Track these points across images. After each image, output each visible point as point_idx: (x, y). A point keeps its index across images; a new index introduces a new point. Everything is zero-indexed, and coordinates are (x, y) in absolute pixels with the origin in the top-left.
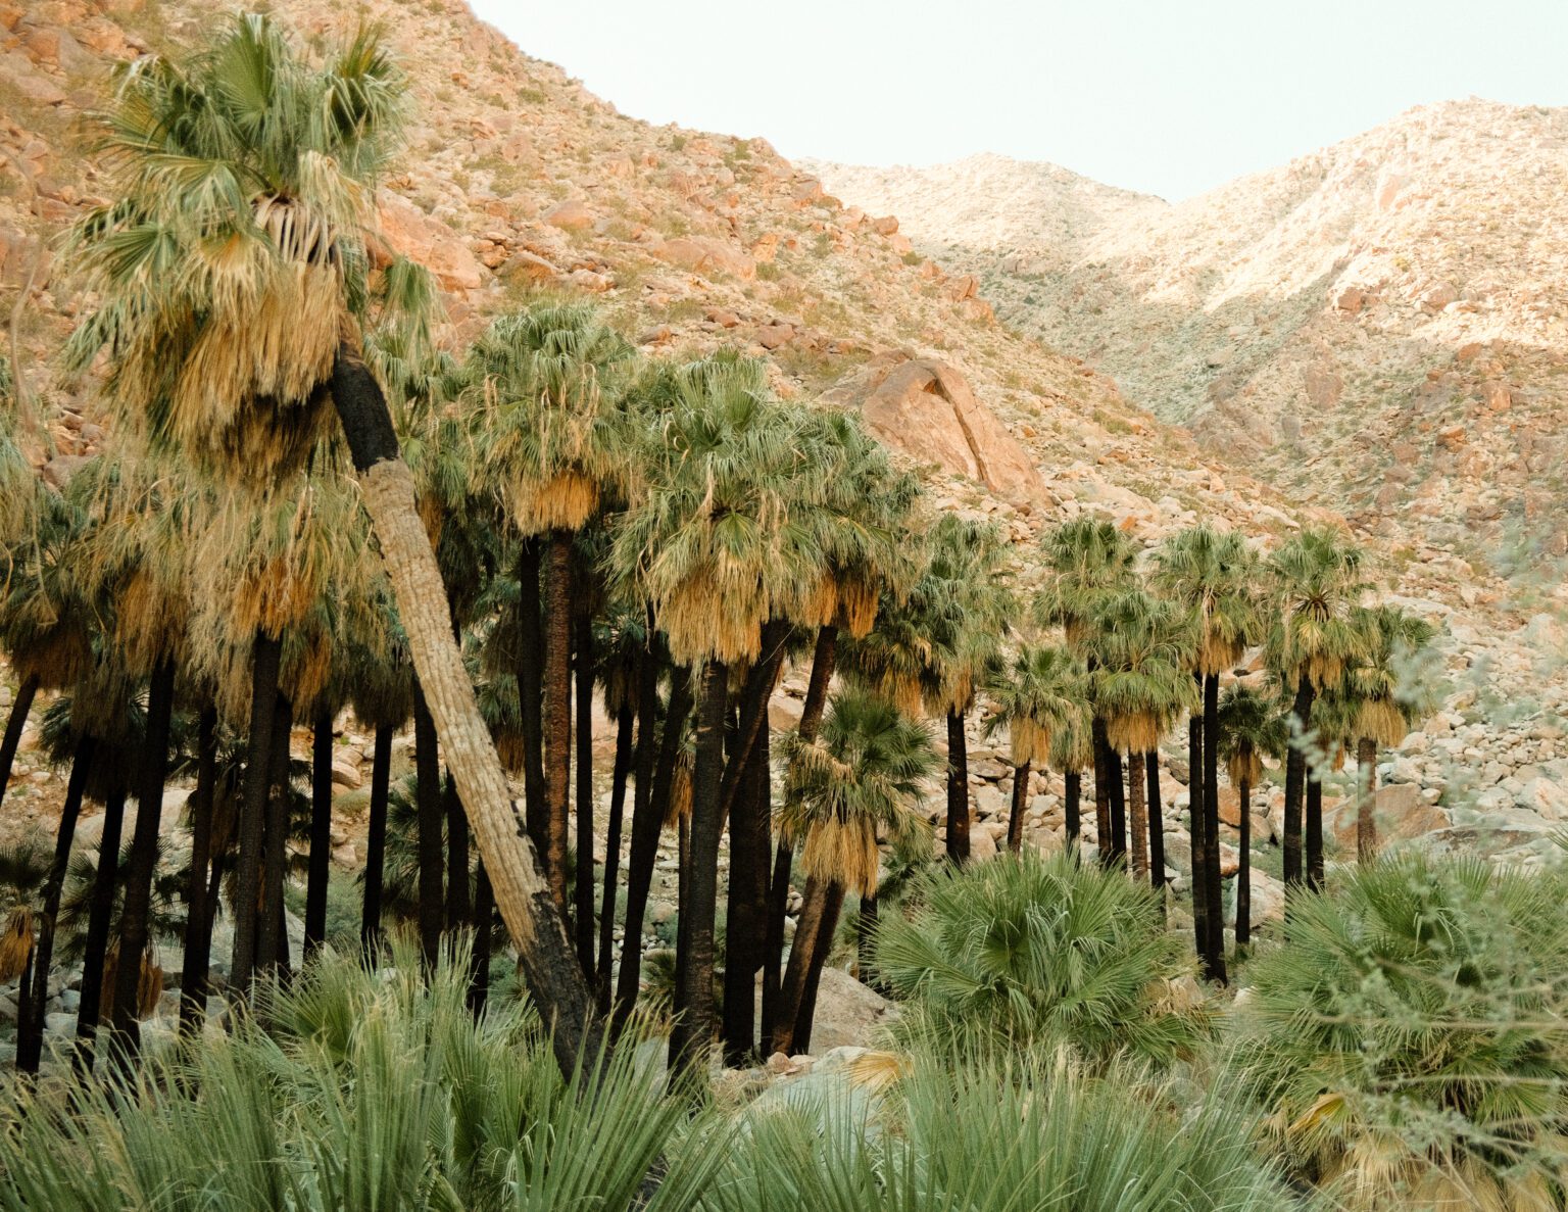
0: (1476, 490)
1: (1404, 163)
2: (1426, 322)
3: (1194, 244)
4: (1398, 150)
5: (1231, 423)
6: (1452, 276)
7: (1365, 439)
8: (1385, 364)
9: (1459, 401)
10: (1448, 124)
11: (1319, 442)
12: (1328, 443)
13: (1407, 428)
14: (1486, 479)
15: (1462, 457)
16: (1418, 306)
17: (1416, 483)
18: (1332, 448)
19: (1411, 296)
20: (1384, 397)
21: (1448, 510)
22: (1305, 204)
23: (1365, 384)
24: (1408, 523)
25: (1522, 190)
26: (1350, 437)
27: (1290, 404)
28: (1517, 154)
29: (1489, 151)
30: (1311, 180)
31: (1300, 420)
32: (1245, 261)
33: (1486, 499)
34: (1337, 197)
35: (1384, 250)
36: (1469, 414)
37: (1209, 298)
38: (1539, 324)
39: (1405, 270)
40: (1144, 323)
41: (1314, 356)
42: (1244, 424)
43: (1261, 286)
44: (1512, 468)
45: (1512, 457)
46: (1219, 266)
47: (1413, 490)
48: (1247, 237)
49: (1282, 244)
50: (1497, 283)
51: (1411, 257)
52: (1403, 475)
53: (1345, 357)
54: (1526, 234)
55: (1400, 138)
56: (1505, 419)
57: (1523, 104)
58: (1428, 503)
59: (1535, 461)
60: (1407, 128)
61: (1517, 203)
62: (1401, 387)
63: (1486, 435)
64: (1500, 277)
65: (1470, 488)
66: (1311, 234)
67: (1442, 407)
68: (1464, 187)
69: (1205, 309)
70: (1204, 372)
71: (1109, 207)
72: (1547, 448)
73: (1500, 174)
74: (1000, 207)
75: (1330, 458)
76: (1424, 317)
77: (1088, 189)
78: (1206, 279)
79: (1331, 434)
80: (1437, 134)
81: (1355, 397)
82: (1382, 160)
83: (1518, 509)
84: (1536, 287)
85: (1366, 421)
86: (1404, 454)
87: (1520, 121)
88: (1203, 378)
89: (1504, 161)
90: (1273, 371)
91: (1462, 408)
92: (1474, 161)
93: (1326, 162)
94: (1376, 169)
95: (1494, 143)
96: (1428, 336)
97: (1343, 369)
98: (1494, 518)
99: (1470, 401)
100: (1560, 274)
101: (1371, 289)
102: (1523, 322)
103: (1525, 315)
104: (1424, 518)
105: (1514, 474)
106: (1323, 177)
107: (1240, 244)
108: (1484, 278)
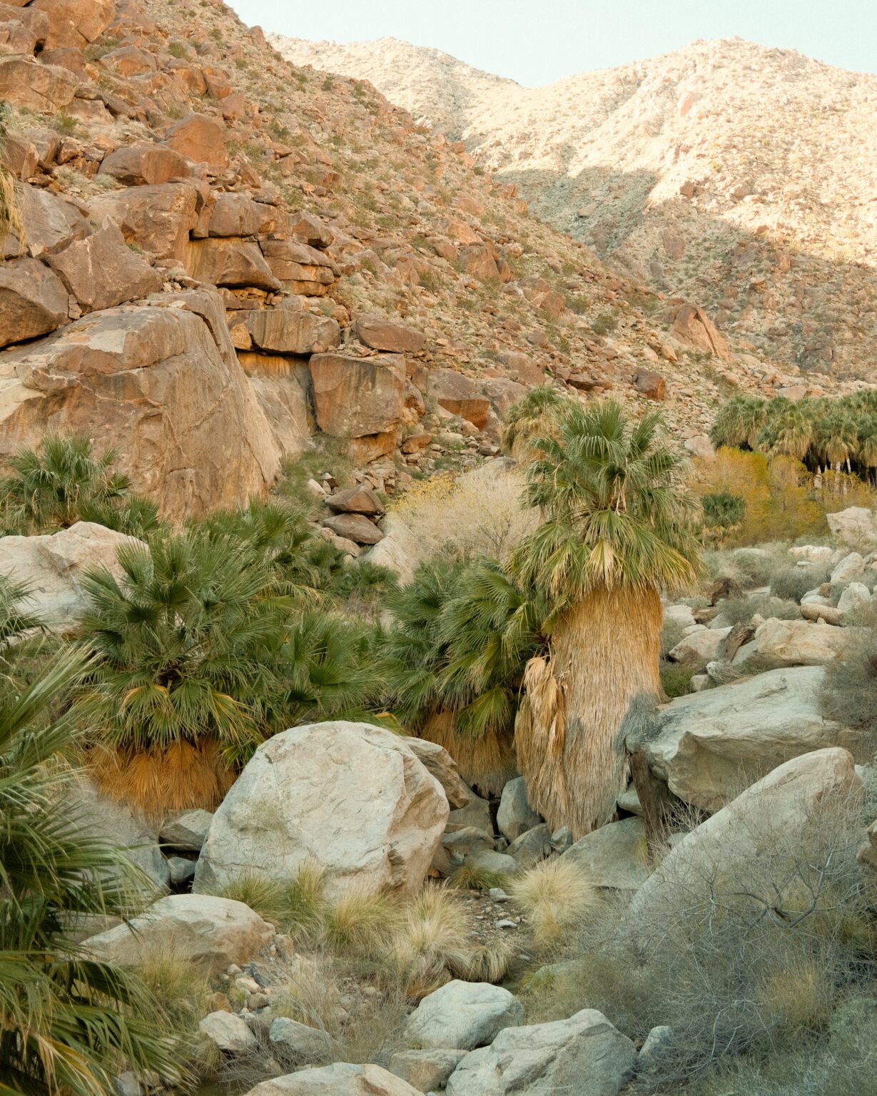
0: (774, 317)
1: (696, 83)
2: (733, 207)
3: (555, 126)
4: (690, 72)
5: (619, 264)
6: (747, 178)
7: (703, 281)
8: (709, 232)
9: (760, 261)
10: (724, 57)
11: (675, 280)
12: (681, 281)
13: (728, 276)
14: (779, 312)
15: (764, 297)
16: (728, 196)
17: (737, 311)
18: (683, 285)
19: (724, 189)
20: (711, 254)
21: (757, 328)
22: (627, 104)
23: (698, 244)
24: (734, 335)
25: (777, 115)
26: (694, 279)
27: (654, 254)
28: (770, 86)
29: (752, 81)
30: (631, 86)
31: (661, 265)
32: (592, 142)
33: (779, 324)
34: (651, 101)
35: (703, 156)
36: (767, 271)
37: (570, 167)
38: (801, 213)
39: (719, 171)
40: (531, 182)
41: (667, 225)
42: (627, 266)
43: (608, 163)
44: (793, 305)
45: (792, 299)
46: (575, 144)
47: (736, 315)
48: (591, 125)
49: (617, 133)
50: (774, 184)
51: (720, 162)
52: (730, 305)
53: (684, 226)
54: (786, 150)
55: (692, 64)
56: (788, 275)
57: (770, 46)
58: (746, 323)
59: (806, 302)
60: (696, 57)
61: (777, 125)
62: (720, 248)
63: (778, 285)
64: (774, 180)
65: (770, 316)
66: (636, 127)
67: (749, 264)
68: (741, 109)
69: (569, 174)
70: (576, 220)
71: (481, 87)
72: (812, 295)
73: (762, 100)
74: (407, 82)
75: (684, 291)
76: (732, 204)
77: (465, 71)
78: (566, 153)
79: (681, 275)
80: (717, 64)
81: (693, 252)
82: (680, 78)
83: (797, 330)
84: (797, 189)
85: (702, 269)
86: (730, 293)
87: (769, 59)
88: (576, 224)
89: (763, 91)
90: (642, 232)
91: (762, 267)
92: (743, 88)
93: (640, 74)
94: (676, 84)
95: (754, 75)
96: (735, 216)
97: (684, 234)
98: (785, 335)
99: (767, 262)
100: (809, 180)
101: (699, 183)
102: (791, 212)
103: (792, 207)
104: (744, 332)
105: (794, 309)
106: (639, 85)
107: (586, 129)
108: (764, 181)
